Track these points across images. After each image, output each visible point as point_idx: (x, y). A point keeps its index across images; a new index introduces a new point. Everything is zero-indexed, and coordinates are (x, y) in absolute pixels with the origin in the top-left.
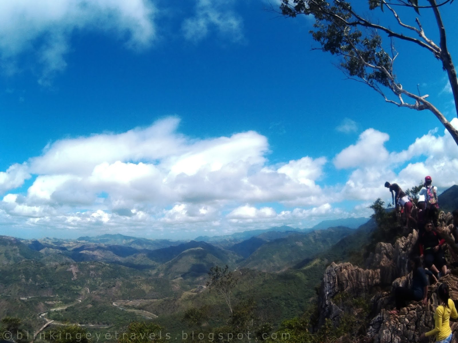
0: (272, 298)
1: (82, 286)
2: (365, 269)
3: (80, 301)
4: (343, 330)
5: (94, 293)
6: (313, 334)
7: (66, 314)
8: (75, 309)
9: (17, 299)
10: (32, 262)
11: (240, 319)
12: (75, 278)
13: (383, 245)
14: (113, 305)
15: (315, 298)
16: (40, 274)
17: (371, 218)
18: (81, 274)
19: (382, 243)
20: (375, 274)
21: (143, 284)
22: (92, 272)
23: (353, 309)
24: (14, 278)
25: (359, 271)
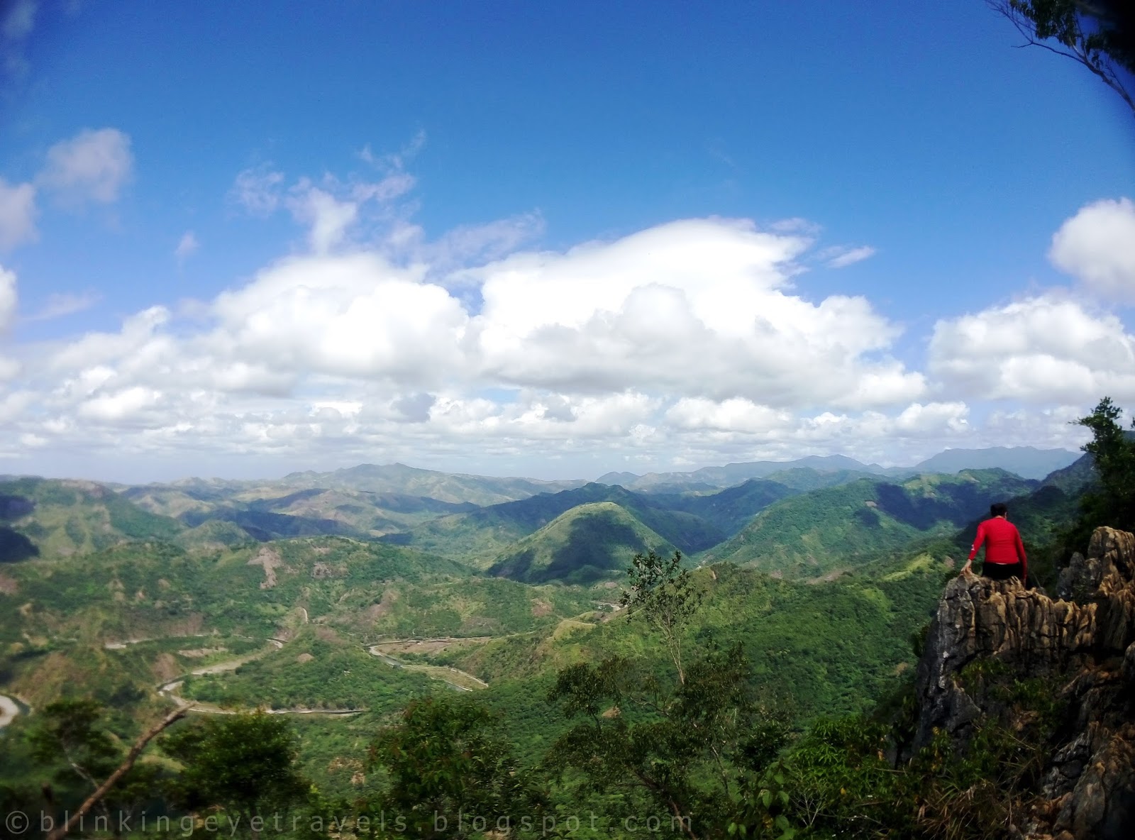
0: (793, 653)
1: (288, 604)
2: (1055, 598)
3: (280, 645)
4: (977, 769)
5: (321, 622)
6: (896, 768)
7: (235, 682)
8: (263, 667)
9: (97, 649)
10: (148, 545)
11: (702, 702)
12: (271, 582)
13: (1111, 536)
14: (371, 654)
15: (912, 667)
16: (169, 577)
17: (1084, 452)
18: (289, 572)
19: (1108, 529)
20: (1082, 617)
21: (455, 597)
22: (319, 566)
23: (1013, 709)
24: (90, 591)
25: (1037, 602)
